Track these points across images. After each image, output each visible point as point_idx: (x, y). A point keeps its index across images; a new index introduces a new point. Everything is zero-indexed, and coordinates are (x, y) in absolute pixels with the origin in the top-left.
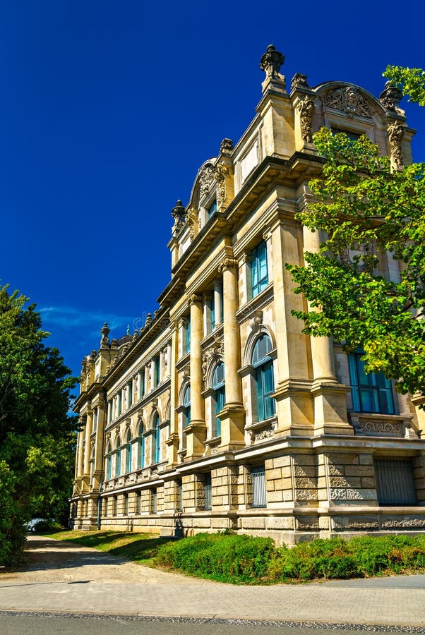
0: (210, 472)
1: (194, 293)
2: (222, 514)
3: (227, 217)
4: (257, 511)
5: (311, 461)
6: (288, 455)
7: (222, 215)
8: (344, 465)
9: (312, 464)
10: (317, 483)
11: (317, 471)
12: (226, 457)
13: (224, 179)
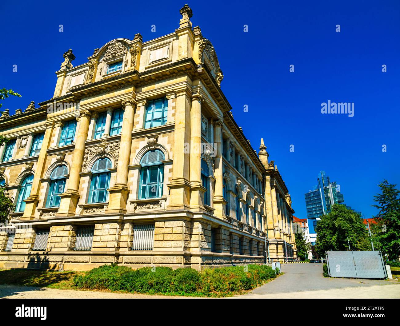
0: (95, 225)
1: (88, 110)
2: (108, 253)
3: (140, 76)
4: (134, 252)
5: (190, 225)
6: (182, 220)
7: (138, 74)
8: (204, 229)
9: (190, 227)
10: (191, 237)
11: (192, 231)
12: (120, 217)
13: (136, 54)
